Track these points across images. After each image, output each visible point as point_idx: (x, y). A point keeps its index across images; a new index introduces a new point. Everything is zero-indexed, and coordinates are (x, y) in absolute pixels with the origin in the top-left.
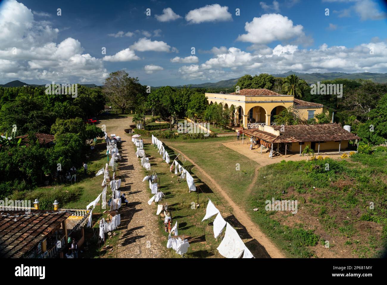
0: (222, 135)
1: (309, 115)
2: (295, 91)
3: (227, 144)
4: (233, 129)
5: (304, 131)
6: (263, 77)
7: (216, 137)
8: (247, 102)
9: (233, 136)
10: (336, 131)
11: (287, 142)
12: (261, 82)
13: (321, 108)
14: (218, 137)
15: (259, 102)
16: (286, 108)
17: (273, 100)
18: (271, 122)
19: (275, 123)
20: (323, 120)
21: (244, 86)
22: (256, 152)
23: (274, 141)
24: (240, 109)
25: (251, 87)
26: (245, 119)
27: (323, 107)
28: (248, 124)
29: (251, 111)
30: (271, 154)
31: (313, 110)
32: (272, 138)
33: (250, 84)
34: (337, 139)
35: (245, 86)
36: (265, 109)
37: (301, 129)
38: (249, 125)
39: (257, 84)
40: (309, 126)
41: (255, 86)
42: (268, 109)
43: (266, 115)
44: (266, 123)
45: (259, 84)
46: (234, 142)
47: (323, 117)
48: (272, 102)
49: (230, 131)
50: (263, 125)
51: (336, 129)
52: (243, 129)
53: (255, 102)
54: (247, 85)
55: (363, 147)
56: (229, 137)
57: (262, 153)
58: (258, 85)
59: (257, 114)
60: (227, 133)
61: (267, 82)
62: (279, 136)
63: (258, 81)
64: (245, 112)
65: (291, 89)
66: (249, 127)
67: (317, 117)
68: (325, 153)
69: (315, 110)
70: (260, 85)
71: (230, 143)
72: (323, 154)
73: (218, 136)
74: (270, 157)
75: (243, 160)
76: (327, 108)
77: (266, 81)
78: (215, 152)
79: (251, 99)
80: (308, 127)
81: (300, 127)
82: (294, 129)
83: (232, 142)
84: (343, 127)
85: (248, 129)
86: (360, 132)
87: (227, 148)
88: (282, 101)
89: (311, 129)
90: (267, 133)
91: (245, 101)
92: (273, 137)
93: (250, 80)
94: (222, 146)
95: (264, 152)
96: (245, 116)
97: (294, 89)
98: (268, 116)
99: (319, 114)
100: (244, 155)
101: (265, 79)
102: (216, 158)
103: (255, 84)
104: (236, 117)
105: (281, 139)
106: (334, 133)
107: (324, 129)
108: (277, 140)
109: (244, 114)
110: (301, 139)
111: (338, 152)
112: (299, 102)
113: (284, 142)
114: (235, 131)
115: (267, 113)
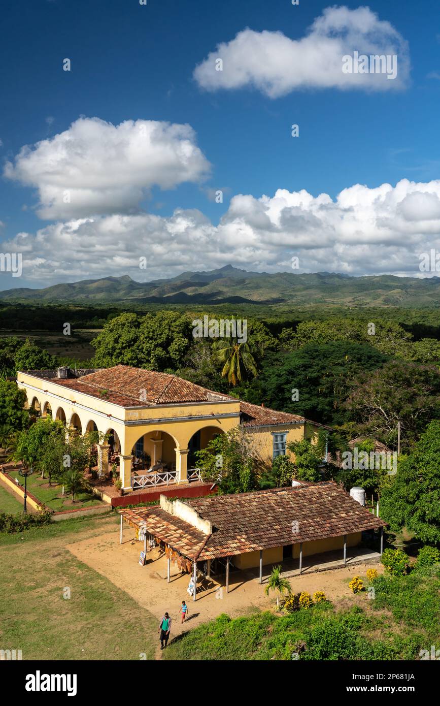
0: (65, 516)
1: (275, 444)
2: (241, 359)
3: (81, 549)
4: (96, 490)
5: (267, 512)
6: (166, 322)
7: (50, 522)
8: (129, 424)
9: (95, 515)
10: (335, 506)
11: (229, 554)
12: (161, 334)
13: (301, 425)
14: (54, 522)
15: (160, 422)
16: (223, 432)
17: (194, 414)
18: (189, 468)
19: (199, 469)
20: (306, 459)
21: (120, 344)
22: (156, 575)
23: (198, 557)
24: (112, 438)
25: (138, 347)
26: (124, 468)
27: (305, 424)
28: (132, 478)
29: (140, 443)
30: (191, 582)
31: (284, 432)
32: (195, 544)
33: (135, 340)
34: (338, 530)
35: (123, 343)
36: (173, 437)
37: (260, 506)
38: (135, 481)
39: (151, 339)
40: (277, 495)
41: (148, 345)
42: (182, 435)
43: (177, 450)
44: (177, 470)
45: (156, 339)
46: (98, 540)
47: (306, 451)
48: (191, 418)
49: (87, 500)
50: (169, 476)
51: (334, 498)
52: (120, 492)
53: (150, 422)
54: (128, 342)
55: (392, 554)
56: (85, 517)
57: (170, 577)
58: (154, 343)
59: (155, 443)
60: (79, 509)
61: (175, 335)
62: (211, 535)
63: (153, 332)
64: (126, 447)
65: (233, 354)
66: (136, 484)
67: (292, 448)
68: (314, 568)
69: (288, 432)
70: (159, 341)
71: (87, 542)
72: (309, 570)
73: (55, 518)
74: (191, 594)
75: (123, 611)
76: (314, 425)
77: (173, 332)
78: (48, 587)
79: (140, 414)
80: (276, 498)
81: (256, 500)
82: (245, 509)
83: (92, 537)
84: (348, 491)
85: (134, 489)
86: (384, 505)
87: (81, 565)
88: (213, 417)
89: (282, 502)
90: (182, 522)
91: (125, 421)
92: (196, 538)
93: (134, 329)
94: (67, 556)
95: (173, 574)
96: (126, 458)
97: (240, 354)
98: (181, 453)
99: (296, 443)
100: (127, 590)
101: (170, 326)
102: (52, 612)
103: (146, 338)
104: (102, 455)
105: (214, 547)
106: (331, 511)
107: (310, 501)
108: (207, 551)
109: (123, 453)
110: (259, 539)
111: (342, 562)
112: (252, 412)
113: (223, 555)
114: (99, 498)
115: (178, 445)
